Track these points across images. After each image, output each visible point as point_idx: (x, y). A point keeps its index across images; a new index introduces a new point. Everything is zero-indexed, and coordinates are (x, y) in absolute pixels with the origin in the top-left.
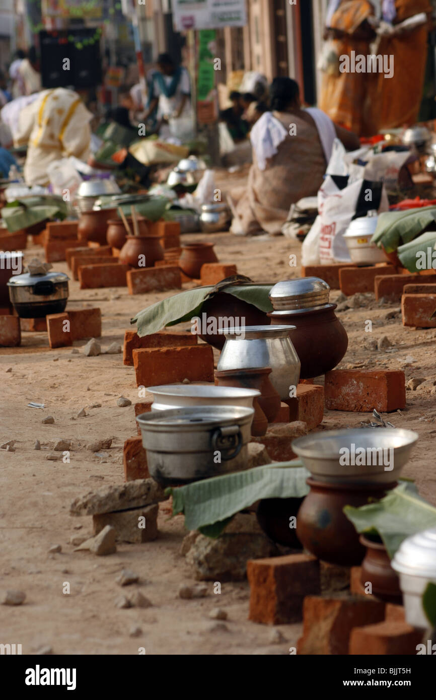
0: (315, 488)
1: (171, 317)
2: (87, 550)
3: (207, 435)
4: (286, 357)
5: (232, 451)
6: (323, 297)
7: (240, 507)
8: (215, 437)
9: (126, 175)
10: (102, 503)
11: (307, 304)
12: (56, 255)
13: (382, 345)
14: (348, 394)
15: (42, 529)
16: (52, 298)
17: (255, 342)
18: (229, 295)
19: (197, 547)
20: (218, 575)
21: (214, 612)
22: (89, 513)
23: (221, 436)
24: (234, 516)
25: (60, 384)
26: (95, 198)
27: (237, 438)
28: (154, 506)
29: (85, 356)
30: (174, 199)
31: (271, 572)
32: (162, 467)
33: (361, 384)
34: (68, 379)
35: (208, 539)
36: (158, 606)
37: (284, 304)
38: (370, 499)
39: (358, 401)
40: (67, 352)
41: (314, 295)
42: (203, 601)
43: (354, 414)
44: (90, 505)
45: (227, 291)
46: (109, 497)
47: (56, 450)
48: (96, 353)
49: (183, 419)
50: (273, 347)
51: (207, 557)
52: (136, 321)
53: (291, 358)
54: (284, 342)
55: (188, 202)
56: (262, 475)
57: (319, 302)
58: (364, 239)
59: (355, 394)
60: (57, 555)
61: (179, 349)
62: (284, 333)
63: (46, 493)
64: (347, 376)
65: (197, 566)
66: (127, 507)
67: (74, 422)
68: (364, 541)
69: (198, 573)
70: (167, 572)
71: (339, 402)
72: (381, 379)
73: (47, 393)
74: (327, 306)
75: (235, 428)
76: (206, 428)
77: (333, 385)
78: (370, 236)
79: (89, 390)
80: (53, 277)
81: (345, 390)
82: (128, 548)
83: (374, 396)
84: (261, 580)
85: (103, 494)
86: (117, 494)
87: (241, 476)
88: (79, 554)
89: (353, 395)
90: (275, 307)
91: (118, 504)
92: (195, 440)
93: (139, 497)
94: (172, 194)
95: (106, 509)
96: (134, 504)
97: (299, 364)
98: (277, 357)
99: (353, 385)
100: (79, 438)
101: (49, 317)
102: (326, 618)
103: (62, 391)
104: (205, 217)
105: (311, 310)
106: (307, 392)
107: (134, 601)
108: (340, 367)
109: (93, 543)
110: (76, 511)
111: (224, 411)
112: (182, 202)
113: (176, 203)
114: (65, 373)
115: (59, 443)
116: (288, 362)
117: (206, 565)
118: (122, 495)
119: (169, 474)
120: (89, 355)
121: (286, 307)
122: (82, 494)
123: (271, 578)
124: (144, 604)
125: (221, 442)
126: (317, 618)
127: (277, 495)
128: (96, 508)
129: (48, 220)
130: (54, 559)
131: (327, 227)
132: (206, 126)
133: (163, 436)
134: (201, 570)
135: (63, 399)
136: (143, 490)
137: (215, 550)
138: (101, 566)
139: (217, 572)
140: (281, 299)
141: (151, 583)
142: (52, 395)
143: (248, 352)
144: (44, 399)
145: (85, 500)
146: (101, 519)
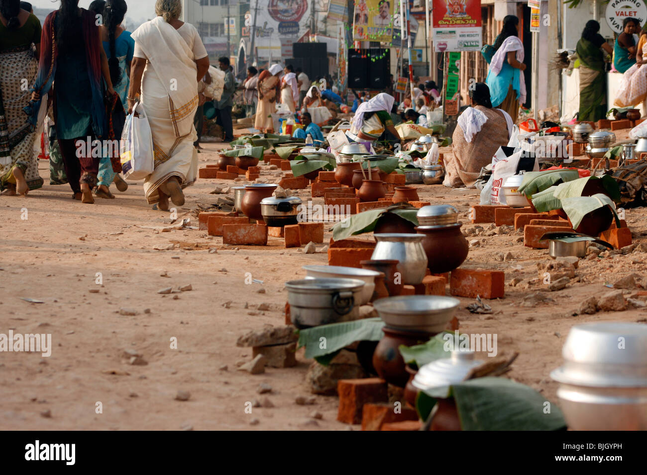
0: (388, 334)
1: (356, 228)
2: (244, 371)
3: (329, 297)
4: (418, 255)
5: (347, 309)
6: (453, 218)
7: (342, 345)
8: (335, 298)
9: (383, 144)
10: (258, 339)
11: (441, 222)
12: (319, 192)
13: (507, 258)
14: (465, 286)
15: (220, 355)
16: (289, 214)
17: (397, 244)
18: (395, 215)
19: (313, 371)
20: (326, 391)
21: (313, 413)
22: (249, 346)
23: (339, 298)
24: (339, 351)
25: (279, 269)
26: (351, 155)
27: (351, 301)
28: (293, 344)
29: (304, 253)
30: (410, 161)
31: (353, 389)
32: (299, 317)
33: (475, 279)
34: (285, 266)
35: (322, 366)
36: (278, 407)
37: (426, 222)
38: (419, 342)
39: (472, 291)
40: (295, 251)
41: (447, 217)
42: (312, 407)
43: (469, 299)
44: (250, 340)
45: (393, 212)
46: (264, 335)
47: (259, 309)
48: (312, 251)
49: (318, 286)
50: (410, 249)
51: (319, 379)
52: (332, 230)
53: (421, 256)
54: (417, 245)
55: (419, 163)
56: (361, 325)
57: (449, 222)
58: (514, 189)
59: (471, 286)
60: (224, 372)
61: (359, 249)
62: (417, 239)
63: (230, 333)
64: (466, 273)
65: (312, 383)
66: (274, 343)
67: (279, 293)
68: (408, 369)
69: (313, 389)
70: (294, 387)
71: (459, 290)
72: (487, 276)
73: (269, 274)
74: (456, 225)
75: (349, 294)
76: (330, 292)
77: (456, 278)
78: (518, 187)
79: (296, 274)
80: (292, 199)
81: (464, 282)
82: (273, 370)
83: (482, 287)
84: (347, 393)
85: (259, 333)
86: (269, 334)
87: (347, 325)
88: (239, 372)
89: (469, 286)
90: (420, 223)
91: (269, 340)
92: (323, 300)
93: (283, 337)
94: (409, 158)
95: (261, 343)
96: (280, 341)
97: (427, 261)
98: (411, 255)
99: (469, 279)
100: (278, 303)
101: (286, 226)
102: (376, 419)
103: (279, 274)
104: (426, 173)
105: (444, 226)
106: (433, 281)
107: (262, 403)
108: (462, 267)
109: (249, 365)
110: (240, 344)
111: (347, 282)
112: (415, 163)
113: (411, 164)
114: (283, 262)
115: (261, 305)
116: (419, 259)
117: (318, 384)
118: (273, 335)
119: (303, 321)
120: (307, 253)
121: (428, 223)
122: (245, 333)
123: (353, 393)
124: (268, 405)
125: (340, 302)
126: (371, 418)
127: (368, 338)
128: (254, 342)
129: (321, 169)
130: (221, 374)
131: (496, 181)
132: (450, 117)
133: (301, 296)
134: (315, 387)
135: (278, 279)
136: (287, 332)
137: (325, 374)
138: (252, 381)
139: (325, 388)
140: (424, 218)
141: (280, 393)
142: (270, 276)
143: (392, 251)
144: (265, 278)
145: (247, 337)
146: (257, 350)
